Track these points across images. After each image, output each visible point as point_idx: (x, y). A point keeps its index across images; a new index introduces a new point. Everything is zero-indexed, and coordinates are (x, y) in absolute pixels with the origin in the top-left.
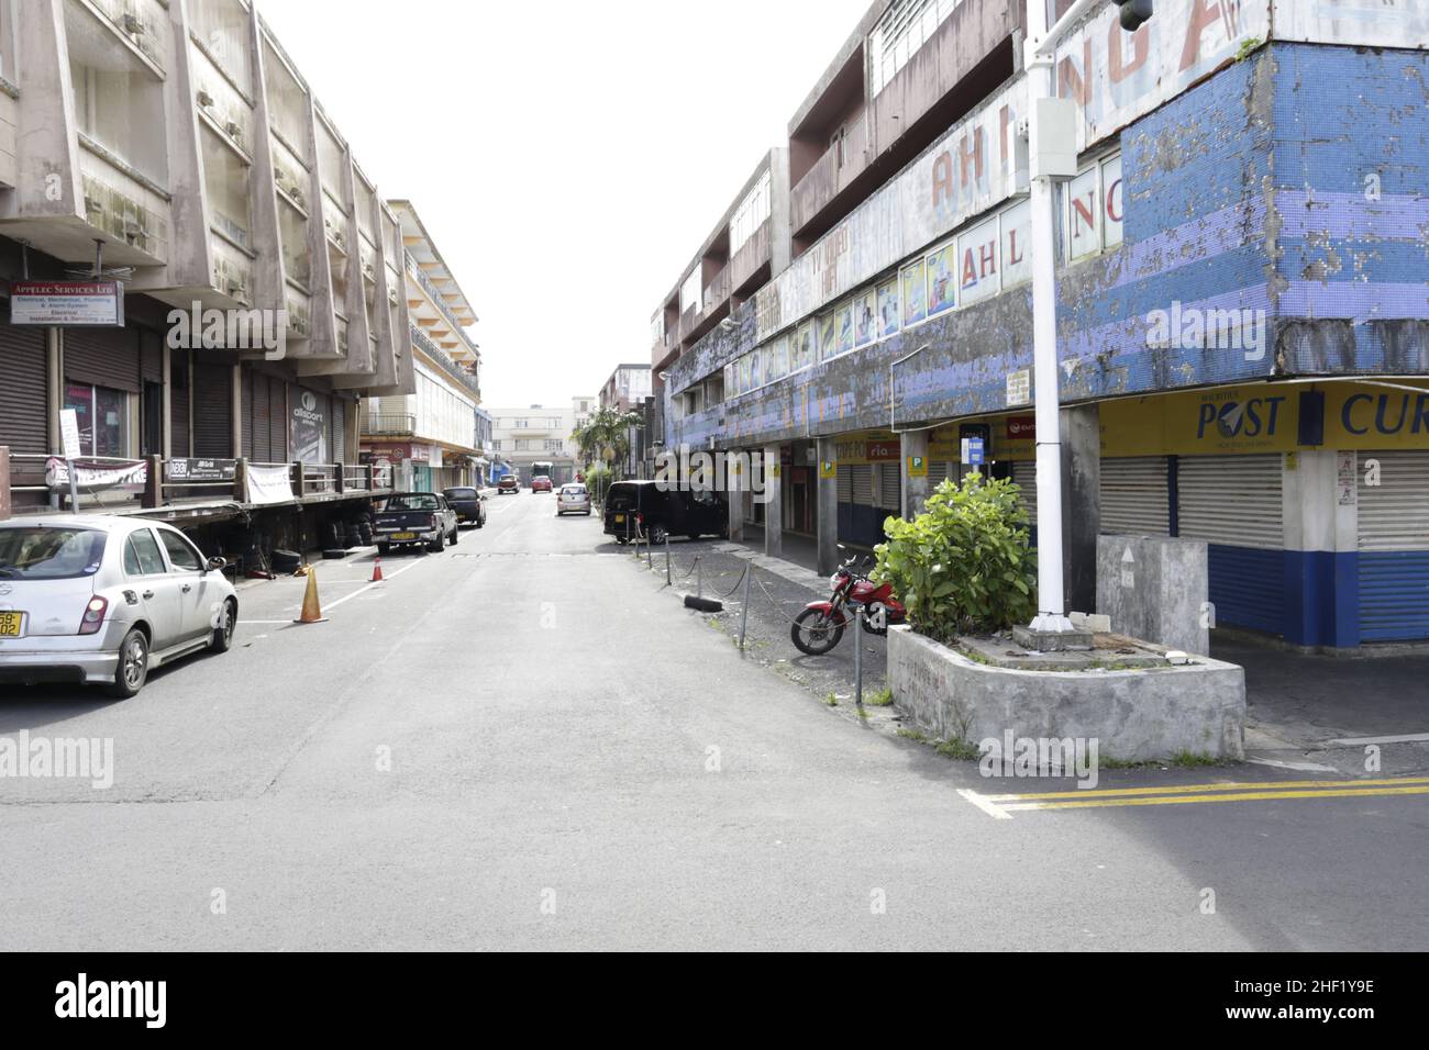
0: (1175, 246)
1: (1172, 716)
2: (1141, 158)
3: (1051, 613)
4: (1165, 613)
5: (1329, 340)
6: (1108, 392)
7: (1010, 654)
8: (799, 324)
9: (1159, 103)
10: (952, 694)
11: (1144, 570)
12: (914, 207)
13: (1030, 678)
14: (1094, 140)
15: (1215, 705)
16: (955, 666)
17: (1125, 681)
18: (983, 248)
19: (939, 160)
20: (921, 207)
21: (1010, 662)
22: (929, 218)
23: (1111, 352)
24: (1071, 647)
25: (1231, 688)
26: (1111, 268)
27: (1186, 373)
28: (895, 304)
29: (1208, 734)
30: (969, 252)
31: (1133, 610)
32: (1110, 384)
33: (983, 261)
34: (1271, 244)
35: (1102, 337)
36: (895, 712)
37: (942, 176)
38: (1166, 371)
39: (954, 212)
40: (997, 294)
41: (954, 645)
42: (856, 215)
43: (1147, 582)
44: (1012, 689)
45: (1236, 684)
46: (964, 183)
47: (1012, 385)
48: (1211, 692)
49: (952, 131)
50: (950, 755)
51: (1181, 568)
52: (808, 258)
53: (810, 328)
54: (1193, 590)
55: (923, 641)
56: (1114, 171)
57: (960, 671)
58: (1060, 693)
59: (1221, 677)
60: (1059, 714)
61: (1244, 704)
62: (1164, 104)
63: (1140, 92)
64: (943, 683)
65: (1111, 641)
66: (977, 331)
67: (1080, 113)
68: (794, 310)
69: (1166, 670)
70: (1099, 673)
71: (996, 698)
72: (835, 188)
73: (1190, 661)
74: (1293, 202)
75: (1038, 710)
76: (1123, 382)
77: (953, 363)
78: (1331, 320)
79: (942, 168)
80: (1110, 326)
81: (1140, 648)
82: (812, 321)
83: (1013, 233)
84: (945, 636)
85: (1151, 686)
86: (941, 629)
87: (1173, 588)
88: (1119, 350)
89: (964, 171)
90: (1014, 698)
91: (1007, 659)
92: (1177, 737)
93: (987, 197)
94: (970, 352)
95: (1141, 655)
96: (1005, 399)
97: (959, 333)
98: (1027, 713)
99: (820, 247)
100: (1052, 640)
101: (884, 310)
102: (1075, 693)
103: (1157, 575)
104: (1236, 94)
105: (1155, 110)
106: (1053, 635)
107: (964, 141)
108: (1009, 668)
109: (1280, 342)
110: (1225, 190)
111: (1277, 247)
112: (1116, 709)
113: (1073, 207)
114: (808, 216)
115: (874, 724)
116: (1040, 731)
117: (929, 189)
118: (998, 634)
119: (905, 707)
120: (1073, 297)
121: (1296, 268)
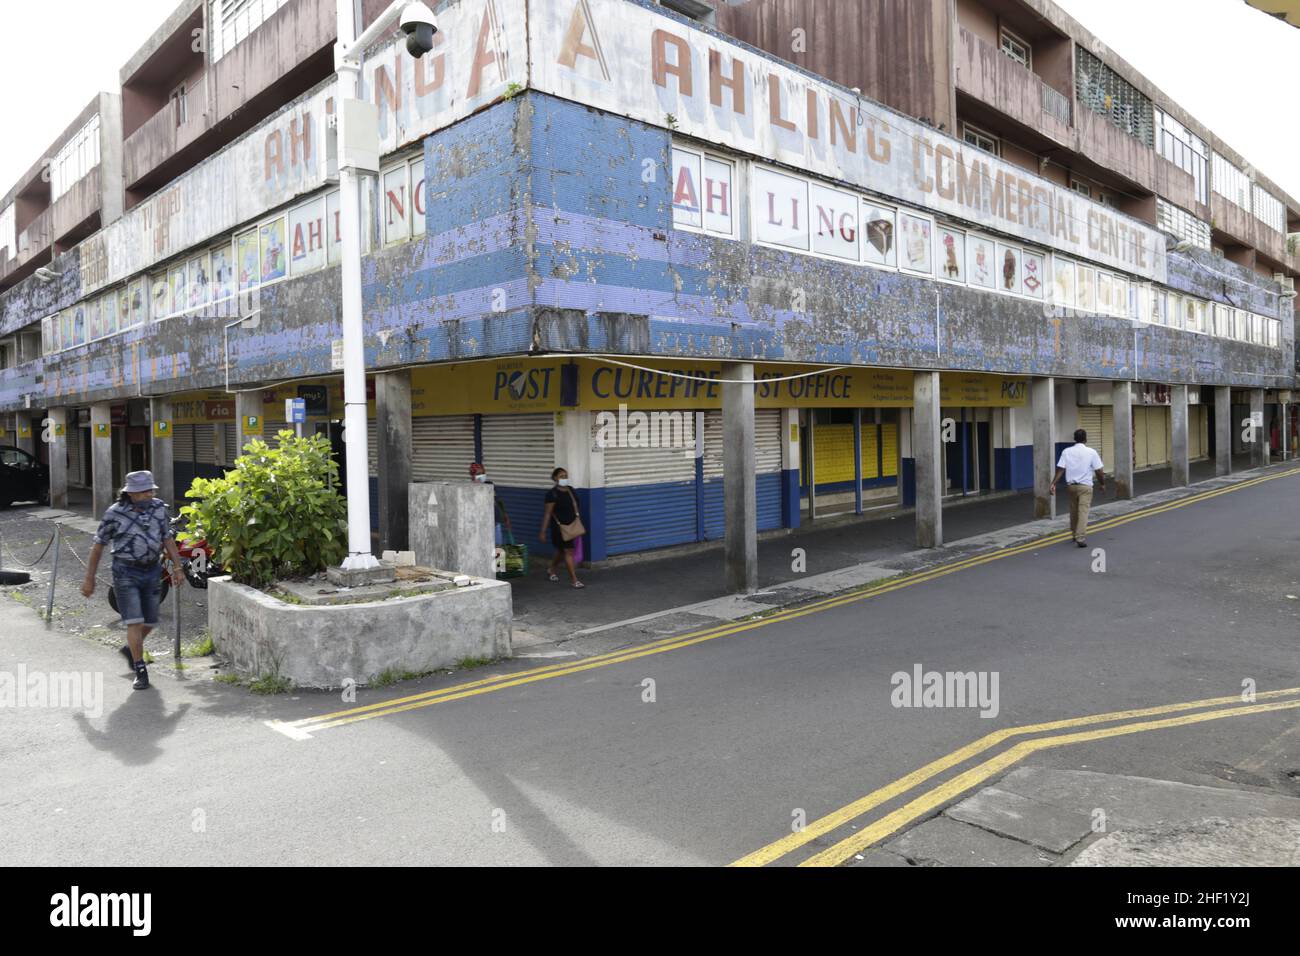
0: (463, 240)
1: (456, 629)
2: (439, 164)
3: (359, 553)
4: (461, 545)
5: (571, 326)
6: (414, 360)
7: (322, 592)
8: (129, 281)
9: (452, 121)
10: (265, 635)
11: (445, 511)
12: (246, 178)
13: (336, 611)
14: (403, 142)
15: (490, 616)
16: (269, 609)
17: (417, 605)
18: (311, 224)
19: (271, 137)
20: (254, 178)
21: (319, 600)
22: (261, 190)
23: (417, 326)
24: (377, 581)
25: (501, 600)
26: (416, 254)
27: (472, 346)
28: (230, 269)
29: (484, 640)
30: (299, 227)
31: (437, 545)
32: (416, 354)
33: (312, 236)
34: (530, 247)
35: (410, 312)
36: (215, 660)
37: (274, 152)
38: (458, 343)
39: (285, 188)
40: (323, 268)
41: (271, 590)
42: (189, 178)
43: (448, 522)
44: (321, 623)
45: (504, 597)
46: (294, 162)
47: (337, 351)
48: (486, 605)
49: (283, 112)
50: (263, 692)
51: (473, 507)
52: (138, 213)
53: (141, 285)
54: (483, 525)
55: (241, 590)
56: (419, 172)
57: (272, 612)
58: (362, 621)
59: (494, 593)
60: (362, 640)
61: (511, 612)
62: (456, 123)
63: (439, 109)
64: (258, 626)
65: (414, 573)
66: (306, 300)
67: (390, 116)
68: (123, 266)
69: (453, 592)
70: (397, 600)
71: (305, 633)
72: (173, 146)
73: (472, 582)
74: (545, 216)
75: (344, 639)
76: (427, 352)
77: (283, 329)
78: (572, 310)
79: (273, 144)
80: (416, 303)
81: (437, 576)
82: (144, 279)
83: (337, 214)
84: (264, 582)
85: (439, 606)
86: (259, 576)
87: (467, 524)
88: (422, 325)
89: (294, 150)
90: (322, 631)
91: (317, 597)
92: (462, 645)
93: (314, 177)
94: (300, 320)
95: (435, 581)
96: (330, 364)
97: (290, 301)
98: (334, 642)
99: (152, 204)
100: (360, 576)
101: (219, 274)
102: (376, 620)
103: (454, 515)
104: (507, 124)
105: (450, 126)
106: (362, 572)
107: (294, 123)
108: (319, 604)
109: (536, 325)
110: (499, 200)
111: (534, 250)
112: (410, 629)
113: (388, 198)
114: (143, 170)
115: (189, 675)
116: (346, 657)
117: (262, 163)
118: (314, 576)
119: (225, 654)
120: (387, 277)
121: (546, 267)
